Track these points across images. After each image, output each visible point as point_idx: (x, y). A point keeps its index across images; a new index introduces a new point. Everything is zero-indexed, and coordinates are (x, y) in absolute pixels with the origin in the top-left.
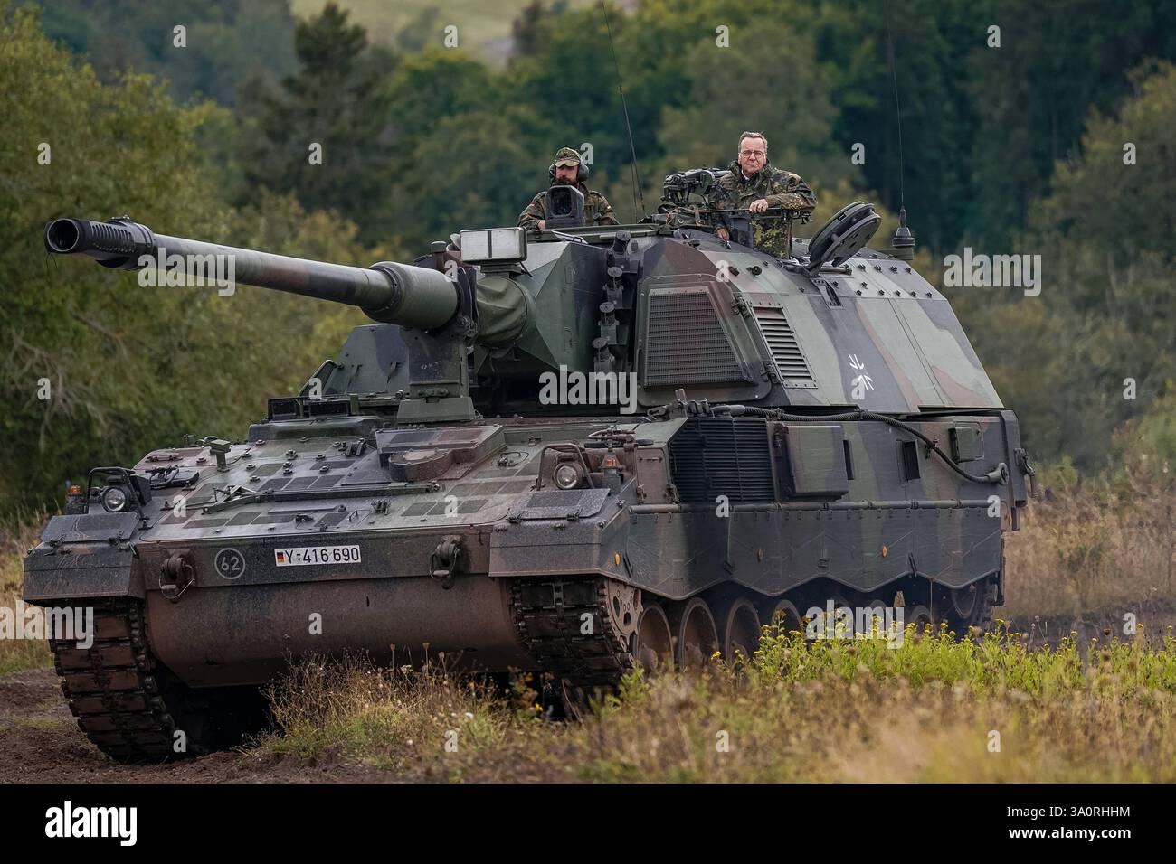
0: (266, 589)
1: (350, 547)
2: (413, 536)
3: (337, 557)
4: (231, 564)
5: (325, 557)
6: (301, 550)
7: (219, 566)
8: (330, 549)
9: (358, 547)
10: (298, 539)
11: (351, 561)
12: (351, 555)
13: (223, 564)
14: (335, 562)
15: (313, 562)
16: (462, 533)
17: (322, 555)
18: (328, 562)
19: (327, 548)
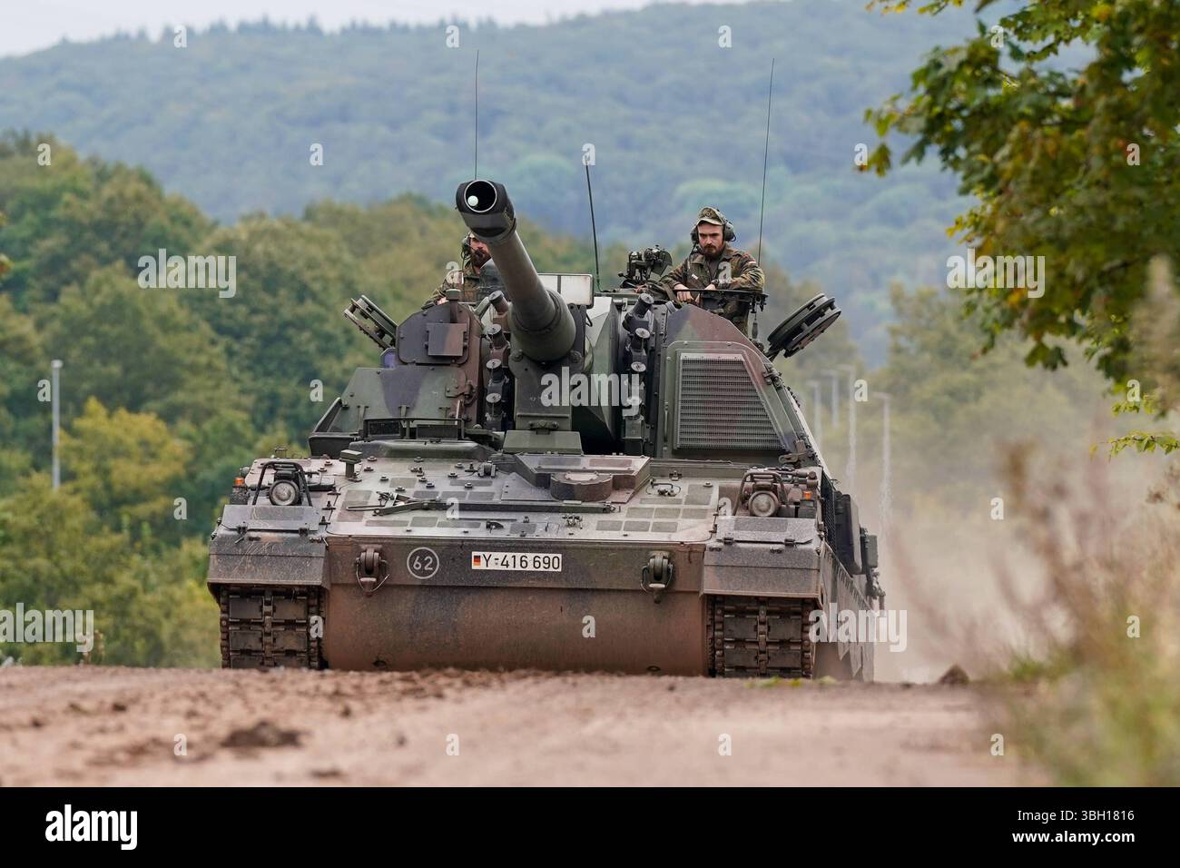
0: (455, 591)
1: (551, 556)
2: (619, 549)
3: (537, 564)
4: (424, 563)
5: (524, 564)
6: (500, 555)
7: (412, 564)
8: (530, 556)
9: (560, 556)
10: (498, 544)
11: (551, 569)
12: (552, 563)
13: (416, 562)
14: (534, 569)
15: (511, 568)
16: (672, 550)
17: (521, 561)
18: (527, 569)
19: (527, 554)
